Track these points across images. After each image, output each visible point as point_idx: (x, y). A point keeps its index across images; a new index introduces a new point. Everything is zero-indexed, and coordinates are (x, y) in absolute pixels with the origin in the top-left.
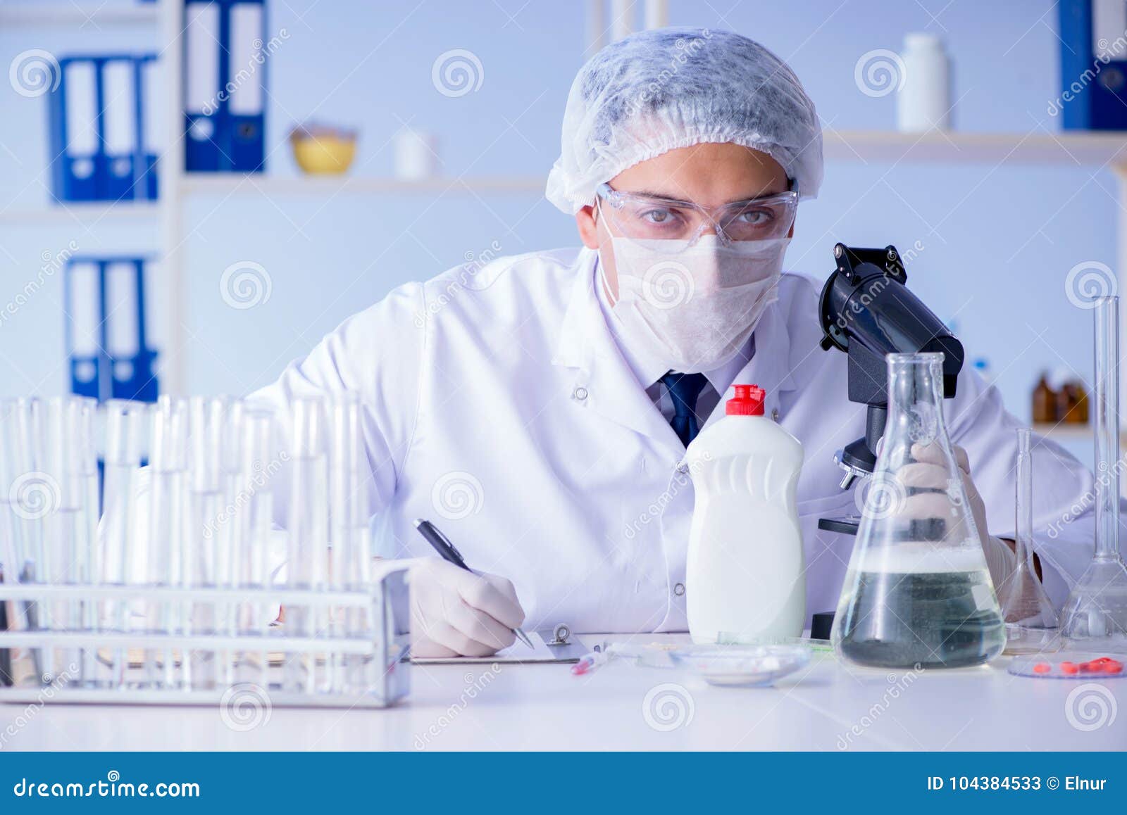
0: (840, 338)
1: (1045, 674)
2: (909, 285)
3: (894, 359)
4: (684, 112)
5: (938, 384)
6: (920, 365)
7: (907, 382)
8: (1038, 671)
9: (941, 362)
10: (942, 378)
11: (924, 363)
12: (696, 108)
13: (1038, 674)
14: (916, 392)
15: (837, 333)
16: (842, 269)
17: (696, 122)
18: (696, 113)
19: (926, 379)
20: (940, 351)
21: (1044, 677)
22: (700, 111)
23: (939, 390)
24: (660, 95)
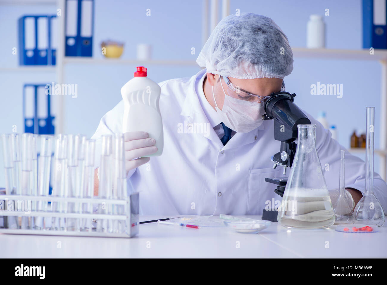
1: (347, 231)
4: (263, 68)
12: (267, 68)
13: (345, 231)
17: (266, 72)
18: (267, 69)
21: (347, 232)
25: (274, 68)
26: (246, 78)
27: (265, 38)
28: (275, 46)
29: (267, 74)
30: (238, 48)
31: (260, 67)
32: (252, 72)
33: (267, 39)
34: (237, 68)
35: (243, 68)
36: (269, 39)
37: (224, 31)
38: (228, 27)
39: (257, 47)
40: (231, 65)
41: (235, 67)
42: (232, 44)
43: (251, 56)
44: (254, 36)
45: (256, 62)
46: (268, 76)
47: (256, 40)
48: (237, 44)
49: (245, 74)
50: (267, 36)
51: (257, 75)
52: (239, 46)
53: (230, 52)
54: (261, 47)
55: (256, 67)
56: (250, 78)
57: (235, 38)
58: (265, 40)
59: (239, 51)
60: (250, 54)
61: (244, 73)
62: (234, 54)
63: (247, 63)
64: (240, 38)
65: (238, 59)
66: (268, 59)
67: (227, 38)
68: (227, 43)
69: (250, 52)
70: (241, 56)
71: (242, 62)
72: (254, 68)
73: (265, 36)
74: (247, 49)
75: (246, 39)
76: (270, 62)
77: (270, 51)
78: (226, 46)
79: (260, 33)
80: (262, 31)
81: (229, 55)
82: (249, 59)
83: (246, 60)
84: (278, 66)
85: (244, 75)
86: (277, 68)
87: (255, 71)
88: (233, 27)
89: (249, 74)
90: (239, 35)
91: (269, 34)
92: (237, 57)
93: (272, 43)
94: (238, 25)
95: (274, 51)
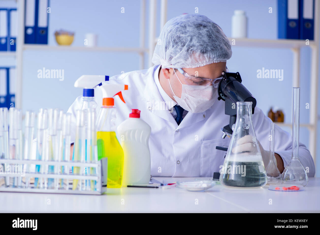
0: (223, 97)
1: (279, 190)
2: (242, 83)
3: (239, 103)
4: (211, 55)
5: (250, 110)
6: (246, 105)
7: (242, 110)
8: (277, 189)
9: (252, 104)
10: (252, 109)
11: (247, 104)
12: (214, 54)
13: (276, 190)
14: (244, 112)
15: (222, 96)
16: (224, 78)
17: (214, 58)
18: (214, 56)
19: (247, 109)
20: (251, 101)
22: (215, 55)
23: (250, 112)
24: (205, 50)
25: (219, 54)
26: (198, 66)
27: (207, 31)
28: (216, 36)
29: (215, 59)
30: (188, 42)
31: (209, 54)
32: (202, 60)
33: (209, 32)
34: (190, 59)
35: (195, 58)
36: (211, 32)
37: (172, 31)
38: (175, 28)
39: (203, 39)
40: (185, 57)
41: (188, 58)
42: (181, 40)
43: (200, 47)
44: (197, 31)
45: (205, 51)
46: (216, 61)
47: (200, 34)
48: (186, 40)
49: (198, 63)
50: (208, 29)
51: (207, 62)
52: (188, 41)
53: (181, 48)
54: (206, 39)
55: (205, 55)
56: (201, 65)
57: (183, 35)
58: (207, 32)
59: (189, 45)
60: (198, 46)
61: (196, 62)
62: (185, 48)
63: (198, 54)
64: (188, 34)
65: (189, 51)
66: (214, 47)
67: (176, 36)
68: (178, 41)
69: (198, 44)
70: (191, 49)
71: (193, 53)
72: (204, 57)
73: (206, 29)
74: (195, 42)
75: (192, 34)
76: (216, 49)
77: (213, 41)
78: (177, 43)
79: (202, 28)
80: (203, 26)
81: (181, 49)
82: (199, 50)
83: (197, 51)
84: (223, 52)
85: (196, 63)
86: (222, 54)
87: (205, 59)
88: (179, 26)
89: (200, 62)
90: (186, 32)
91: (209, 27)
92: (188, 50)
93: (213, 34)
94: (183, 25)
95: (217, 40)
